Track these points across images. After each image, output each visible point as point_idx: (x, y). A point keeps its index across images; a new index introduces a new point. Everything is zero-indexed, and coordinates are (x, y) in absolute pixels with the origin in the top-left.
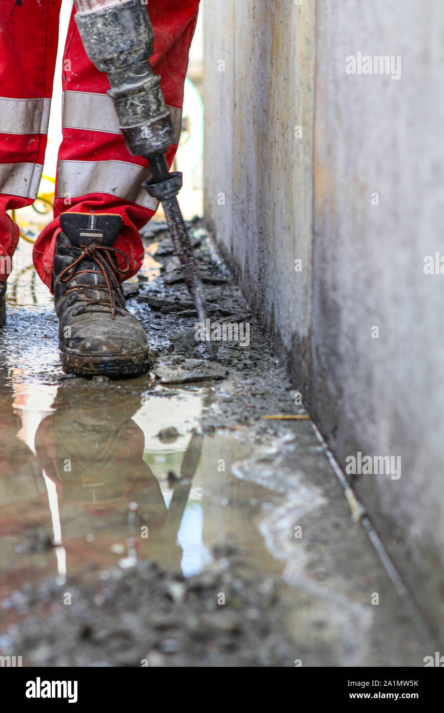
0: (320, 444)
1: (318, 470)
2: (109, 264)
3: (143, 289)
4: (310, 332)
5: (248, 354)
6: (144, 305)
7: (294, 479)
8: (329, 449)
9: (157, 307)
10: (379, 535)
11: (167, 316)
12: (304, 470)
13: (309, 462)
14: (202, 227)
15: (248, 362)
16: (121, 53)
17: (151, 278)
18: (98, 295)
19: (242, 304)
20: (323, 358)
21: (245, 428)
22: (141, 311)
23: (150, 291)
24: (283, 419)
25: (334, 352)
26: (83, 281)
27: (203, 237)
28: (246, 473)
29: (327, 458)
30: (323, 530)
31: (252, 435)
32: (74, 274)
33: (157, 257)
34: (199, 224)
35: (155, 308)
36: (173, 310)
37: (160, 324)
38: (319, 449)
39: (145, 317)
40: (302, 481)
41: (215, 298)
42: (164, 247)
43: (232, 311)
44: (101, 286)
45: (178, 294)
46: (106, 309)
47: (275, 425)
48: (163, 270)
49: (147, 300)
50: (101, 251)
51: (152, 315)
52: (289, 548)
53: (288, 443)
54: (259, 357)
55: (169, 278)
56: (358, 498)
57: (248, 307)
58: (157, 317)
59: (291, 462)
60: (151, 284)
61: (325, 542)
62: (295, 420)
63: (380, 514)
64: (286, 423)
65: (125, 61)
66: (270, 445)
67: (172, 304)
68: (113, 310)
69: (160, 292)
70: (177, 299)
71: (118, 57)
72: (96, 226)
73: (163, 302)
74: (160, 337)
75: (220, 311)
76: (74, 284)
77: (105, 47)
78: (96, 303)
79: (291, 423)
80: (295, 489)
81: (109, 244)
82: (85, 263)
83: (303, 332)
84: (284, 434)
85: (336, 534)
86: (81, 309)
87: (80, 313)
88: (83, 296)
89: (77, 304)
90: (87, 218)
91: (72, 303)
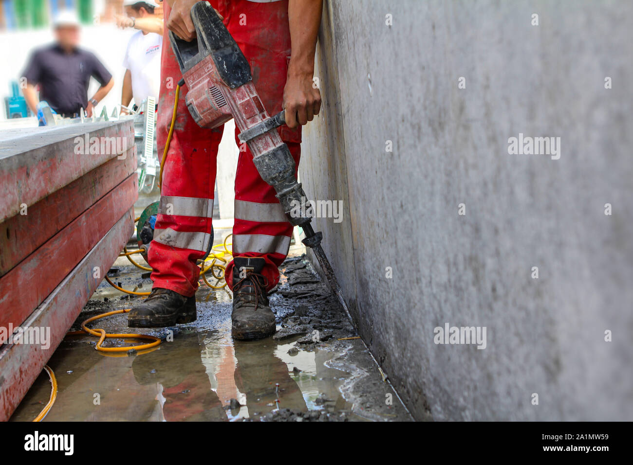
0: (366, 349)
1: (365, 360)
2: (257, 282)
3: (280, 288)
4: (357, 297)
5: (330, 312)
6: (280, 295)
7: (354, 366)
8: (370, 351)
9: (286, 296)
10: (394, 387)
11: (291, 299)
12: (358, 361)
13: (360, 357)
14: (307, 259)
15: (330, 316)
16: (280, 173)
17: (283, 283)
18: (250, 298)
19: (327, 291)
20: (363, 308)
21: (330, 345)
22: (279, 298)
23: (283, 289)
24: (348, 339)
25: (368, 304)
26: (243, 291)
27: (308, 263)
28: (331, 365)
29: (370, 354)
30: (368, 387)
31: (333, 348)
32: (240, 288)
33: (286, 274)
34: (305, 258)
35: (285, 296)
36: (294, 296)
37: (288, 303)
38: (365, 351)
39: (281, 300)
40: (357, 366)
41: (313, 289)
42: (288, 269)
43: (322, 294)
44: (253, 293)
45: (296, 289)
46: (253, 305)
47: (344, 342)
48: (288, 279)
49: (281, 293)
50: (254, 276)
51: (284, 299)
52: (352, 396)
53: (349, 350)
54: (335, 313)
55: (291, 282)
56: (384, 371)
57: (329, 292)
58: (286, 300)
59: (352, 358)
60: (283, 286)
61: (370, 392)
62: (353, 339)
63: (394, 376)
64: (349, 341)
65: (283, 177)
66: (342, 352)
67: (293, 294)
68: (256, 305)
69: (287, 289)
70: (295, 291)
71: (279, 175)
72: (250, 263)
73: (289, 293)
74: (288, 309)
75: (316, 294)
76: (240, 292)
77: (271, 171)
78: (249, 302)
79: (351, 341)
80: (354, 370)
81: (259, 273)
82: (246, 282)
83: (354, 297)
84: (348, 346)
85: (374, 388)
86: (240, 305)
87: (239, 307)
88: (243, 299)
89: (240, 303)
90: (246, 260)
91: (238, 302)
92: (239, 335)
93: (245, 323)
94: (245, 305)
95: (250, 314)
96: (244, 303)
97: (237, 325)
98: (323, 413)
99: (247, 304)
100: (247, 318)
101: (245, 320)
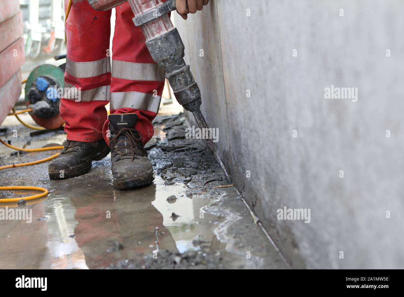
0: (239, 195)
1: (238, 206)
2: (132, 136)
3: (159, 143)
4: (230, 148)
5: (205, 163)
6: (159, 149)
7: (227, 211)
8: (242, 197)
9: (165, 150)
10: (265, 229)
11: (170, 153)
12: (232, 206)
13: (234, 203)
14: (184, 116)
15: (206, 167)
17: (162, 139)
18: (126, 151)
19: (202, 145)
21: (205, 193)
22: (158, 152)
23: (162, 144)
24: (222, 187)
26: (120, 145)
27: (184, 120)
28: (206, 211)
29: (242, 200)
30: (241, 229)
31: (209, 195)
32: (116, 143)
33: (164, 130)
34: (182, 115)
35: (164, 150)
36: (172, 150)
37: (166, 156)
38: (238, 197)
39: (160, 154)
40: (230, 211)
41: (190, 143)
42: (167, 126)
43: (198, 148)
44: (128, 147)
45: (174, 144)
46: (130, 157)
47: (218, 190)
48: (167, 135)
49: (160, 147)
50: (127, 130)
51: (163, 153)
52: (227, 238)
53: (224, 197)
54: (210, 164)
55: (170, 137)
56: (256, 215)
57: (205, 145)
58: (165, 153)
59: (225, 204)
60: (162, 141)
61: (243, 234)
62: (227, 187)
63: (265, 219)
64: (223, 189)
65: (173, 59)
66: (217, 199)
67: (171, 147)
68: (132, 157)
69: (165, 144)
70: (173, 145)
72: (124, 119)
73: (167, 147)
74: (166, 161)
75: (192, 148)
76: (116, 147)
78: (126, 155)
79: (225, 188)
80: (227, 214)
81: (133, 128)
82: (121, 137)
83: (227, 149)
84: (223, 194)
85: (247, 230)
86: (118, 158)
87: (118, 160)
88: (119, 152)
89: (117, 156)
90: (120, 116)
91: (115, 156)
92: (120, 185)
93: (124, 174)
94: (121, 158)
95: (127, 165)
96: (121, 156)
97: (117, 176)
98: (199, 253)
99: (125, 157)
100: (126, 169)
101: (124, 171)
